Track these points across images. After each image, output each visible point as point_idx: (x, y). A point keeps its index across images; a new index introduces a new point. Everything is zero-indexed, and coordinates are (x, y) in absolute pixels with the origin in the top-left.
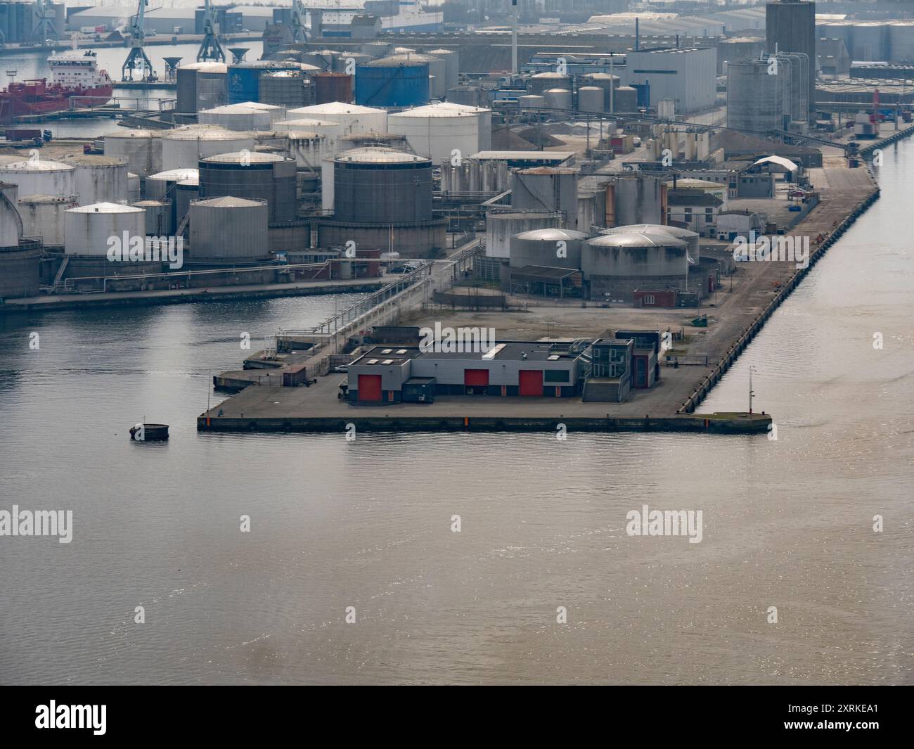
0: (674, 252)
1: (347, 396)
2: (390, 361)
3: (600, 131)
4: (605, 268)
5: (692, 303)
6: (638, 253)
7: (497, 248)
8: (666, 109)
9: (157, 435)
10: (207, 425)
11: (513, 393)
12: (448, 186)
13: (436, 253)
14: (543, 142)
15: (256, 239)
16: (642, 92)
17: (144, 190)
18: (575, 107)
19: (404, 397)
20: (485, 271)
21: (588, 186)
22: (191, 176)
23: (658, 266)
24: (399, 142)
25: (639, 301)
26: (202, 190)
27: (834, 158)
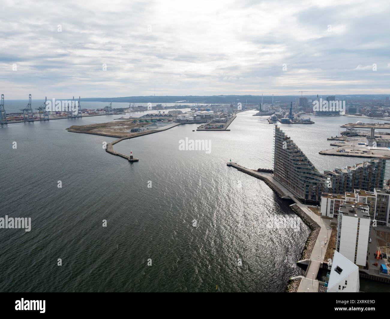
0: (225, 120)
1: (205, 128)
2: (208, 126)
3: (220, 113)
4: (221, 121)
5: (226, 123)
6: (222, 120)
7: (214, 120)
8: (224, 111)
9: (194, 131)
10: (197, 130)
11: (215, 128)
12: (211, 116)
13: (210, 120)
14: (217, 113)
15: (200, 119)
16: (223, 110)
17: (193, 116)
18: (219, 111)
19: (209, 128)
20: (213, 121)
21: (219, 116)
22: (196, 115)
23: (224, 121)
24: (208, 113)
25: (222, 123)
26: (197, 116)
27: (234, 114)
